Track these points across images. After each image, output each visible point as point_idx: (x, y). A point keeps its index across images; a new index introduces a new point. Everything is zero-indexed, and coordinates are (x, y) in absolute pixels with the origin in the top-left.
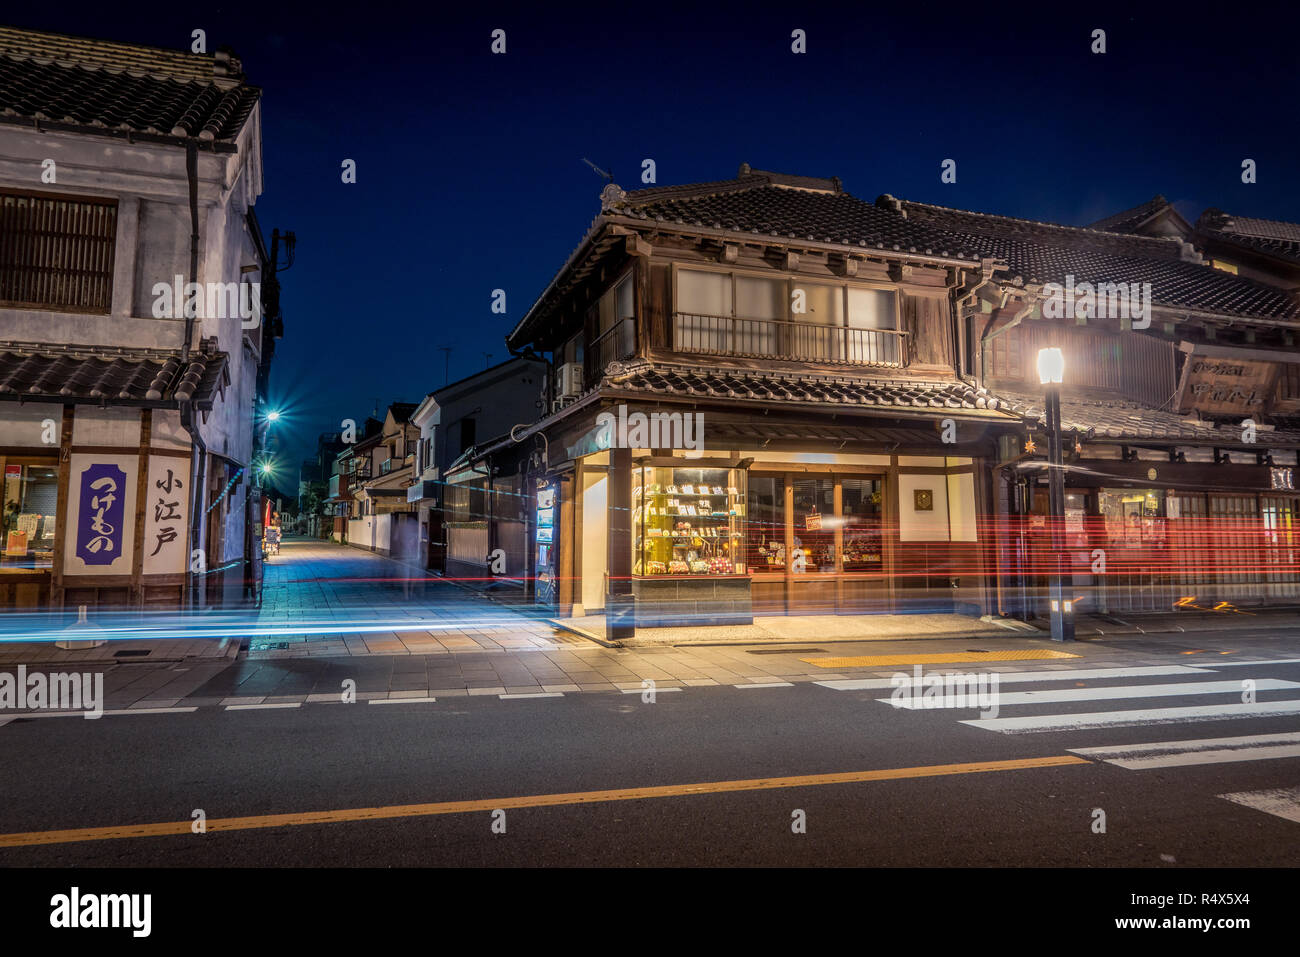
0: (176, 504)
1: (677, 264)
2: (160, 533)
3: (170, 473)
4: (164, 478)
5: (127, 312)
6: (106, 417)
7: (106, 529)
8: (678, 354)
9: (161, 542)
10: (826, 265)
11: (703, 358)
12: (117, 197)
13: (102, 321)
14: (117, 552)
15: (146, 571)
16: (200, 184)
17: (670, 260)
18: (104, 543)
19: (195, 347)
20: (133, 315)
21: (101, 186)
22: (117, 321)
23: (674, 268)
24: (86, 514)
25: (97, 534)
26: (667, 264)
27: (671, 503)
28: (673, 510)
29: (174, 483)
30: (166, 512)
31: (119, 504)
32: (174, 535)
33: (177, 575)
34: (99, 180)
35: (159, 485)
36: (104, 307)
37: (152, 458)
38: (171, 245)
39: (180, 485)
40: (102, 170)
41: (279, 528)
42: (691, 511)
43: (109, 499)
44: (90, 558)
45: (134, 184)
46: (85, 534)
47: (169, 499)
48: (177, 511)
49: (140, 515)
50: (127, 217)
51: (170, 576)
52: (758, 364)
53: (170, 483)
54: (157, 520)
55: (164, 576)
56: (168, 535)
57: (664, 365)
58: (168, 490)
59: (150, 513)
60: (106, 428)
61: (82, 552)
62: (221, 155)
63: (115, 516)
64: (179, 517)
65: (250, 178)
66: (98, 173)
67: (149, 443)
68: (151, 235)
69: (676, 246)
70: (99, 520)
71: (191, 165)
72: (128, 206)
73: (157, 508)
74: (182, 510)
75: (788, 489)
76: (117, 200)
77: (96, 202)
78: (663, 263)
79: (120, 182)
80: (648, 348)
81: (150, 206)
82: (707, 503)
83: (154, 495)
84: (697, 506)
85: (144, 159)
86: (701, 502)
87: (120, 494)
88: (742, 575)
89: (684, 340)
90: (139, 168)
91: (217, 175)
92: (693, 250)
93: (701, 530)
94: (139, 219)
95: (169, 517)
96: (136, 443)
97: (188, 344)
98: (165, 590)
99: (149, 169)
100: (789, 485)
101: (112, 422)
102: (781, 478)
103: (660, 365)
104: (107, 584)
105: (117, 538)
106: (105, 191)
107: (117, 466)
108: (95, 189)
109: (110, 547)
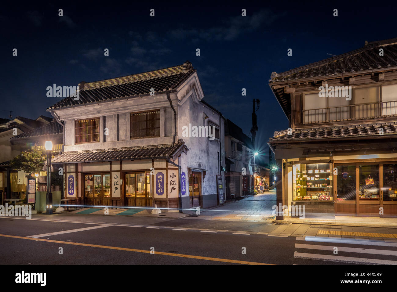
0: (175, 181)
1: (304, 93)
2: (172, 188)
3: (173, 174)
4: (172, 175)
5: (163, 136)
6: (160, 161)
7: (161, 187)
8: (305, 125)
9: (172, 190)
10: (371, 79)
11: (314, 125)
12: (159, 108)
13: (159, 138)
14: (163, 192)
15: (169, 197)
16: (172, 101)
17: (302, 92)
18: (161, 190)
19: (176, 142)
20: (165, 136)
21: (156, 107)
22: (161, 138)
23: (303, 94)
24: (157, 184)
25: (160, 188)
26: (301, 94)
27: (304, 176)
28: (305, 178)
29: (174, 176)
30: (173, 183)
31: (163, 181)
32: (175, 188)
33: (176, 198)
34: (155, 105)
35: (171, 177)
36: (159, 135)
37: (168, 170)
38: (171, 117)
39: (175, 176)
40: (155, 103)
41: (263, 186)
42: (312, 179)
43: (161, 180)
44: (159, 194)
45: (161, 104)
46: (158, 189)
47: (173, 180)
48: (175, 183)
49: (167, 184)
50: (162, 113)
51: (175, 198)
52: (338, 124)
53: (173, 176)
54: (171, 185)
55: (173, 198)
56: (173, 189)
57: (298, 129)
58: (173, 178)
59: (169, 183)
60: (160, 164)
61: (157, 193)
62: (175, 93)
63: (162, 184)
64: (176, 184)
65: (197, 94)
66: (154, 104)
67: (167, 167)
68: (167, 116)
69: (304, 86)
70: (160, 185)
71: (168, 97)
72: (162, 110)
73: (171, 182)
74: (177, 182)
75: (357, 169)
76: (160, 109)
77: (155, 111)
78: (299, 93)
79: (159, 105)
80: (294, 124)
81: (167, 109)
82: (318, 176)
83: (170, 179)
84: (314, 176)
85: (161, 98)
86: (316, 176)
87: (163, 179)
88: (331, 201)
89: (307, 119)
90: (161, 101)
91: (176, 98)
92: (311, 86)
93: (316, 185)
94: (165, 112)
95: (173, 184)
96: (165, 167)
97: (174, 142)
98: (174, 201)
99: (162, 100)
100: (357, 168)
101: (161, 162)
102: (354, 165)
103: (297, 129)
104: (162, 200)
105: (163, 189)
106: (157, 108)
107: (162, 172)
108: (155, 108)
109: (162, 191)
